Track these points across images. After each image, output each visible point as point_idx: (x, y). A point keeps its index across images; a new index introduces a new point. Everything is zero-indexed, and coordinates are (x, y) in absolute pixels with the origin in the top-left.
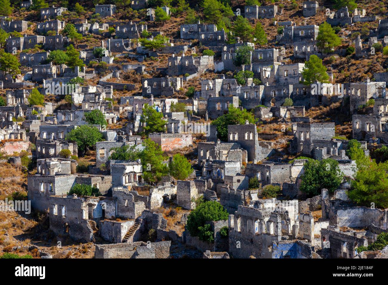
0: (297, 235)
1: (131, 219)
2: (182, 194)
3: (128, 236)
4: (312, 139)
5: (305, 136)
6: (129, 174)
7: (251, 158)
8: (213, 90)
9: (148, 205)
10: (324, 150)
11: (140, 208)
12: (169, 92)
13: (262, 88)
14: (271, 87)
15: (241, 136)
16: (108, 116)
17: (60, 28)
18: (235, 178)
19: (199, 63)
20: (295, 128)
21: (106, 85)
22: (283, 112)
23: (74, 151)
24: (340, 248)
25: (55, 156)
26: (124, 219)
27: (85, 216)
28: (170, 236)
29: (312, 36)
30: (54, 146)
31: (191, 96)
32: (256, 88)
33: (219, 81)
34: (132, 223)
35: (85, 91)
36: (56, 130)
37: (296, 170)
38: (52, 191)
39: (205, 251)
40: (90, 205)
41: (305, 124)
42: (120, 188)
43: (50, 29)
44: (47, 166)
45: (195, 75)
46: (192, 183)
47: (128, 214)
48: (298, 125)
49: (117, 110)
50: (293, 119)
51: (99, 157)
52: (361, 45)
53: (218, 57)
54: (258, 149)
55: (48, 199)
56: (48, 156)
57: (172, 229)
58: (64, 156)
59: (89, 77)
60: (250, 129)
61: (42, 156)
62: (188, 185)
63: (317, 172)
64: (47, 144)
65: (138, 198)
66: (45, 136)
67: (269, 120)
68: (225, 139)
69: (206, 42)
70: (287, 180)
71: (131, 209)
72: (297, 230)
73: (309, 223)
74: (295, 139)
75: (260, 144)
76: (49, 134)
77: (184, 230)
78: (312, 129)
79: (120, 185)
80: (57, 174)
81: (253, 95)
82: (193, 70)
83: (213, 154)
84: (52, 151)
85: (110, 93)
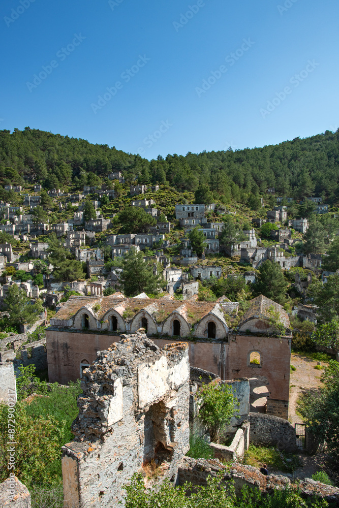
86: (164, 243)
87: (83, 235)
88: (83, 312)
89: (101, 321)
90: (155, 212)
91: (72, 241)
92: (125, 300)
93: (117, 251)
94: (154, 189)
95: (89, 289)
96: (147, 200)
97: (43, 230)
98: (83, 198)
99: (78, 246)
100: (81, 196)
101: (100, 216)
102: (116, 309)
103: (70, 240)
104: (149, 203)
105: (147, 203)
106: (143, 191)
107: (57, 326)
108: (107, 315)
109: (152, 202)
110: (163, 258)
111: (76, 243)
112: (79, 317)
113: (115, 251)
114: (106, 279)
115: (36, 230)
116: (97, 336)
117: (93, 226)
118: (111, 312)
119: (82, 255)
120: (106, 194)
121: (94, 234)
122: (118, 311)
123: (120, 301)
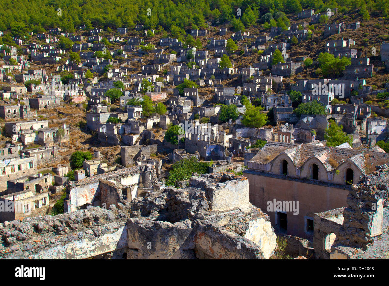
0: (218, 141)
1: (138, 134)
2: (162, 122)
3: (136, 142)
4: (224, 95)
5: (221, 94)
6: (136, 112)
7: (195, 104)
8: (177, 71)
9: (146, 127)
10: (230, 101)
11: (142, 128)
12: (155, 72)
13: (200, 70)
14: (204, 69)
15: (190, 94)
16: (125, 84)
17: (100, 40)
18: (188, 114)
19: (169, 58)
20: (216, 90)
21: (124, 69)
22: (210, 82)
23: (109, 101)
24: (238, 147)
25: (99, 103)
26: (134, 134)
27: (116, 133)
28: (157, 142)
29: (224, 45)
30: (99, 99)
31: (166, 74)
32: (198, 70)
33: (179, 67)
34: (138, 136)
35: (113, 71)
36: (100, 91)
37: (217, 110)
38: (99, 121)
39: (174, 149)
40: (118, 127)
41: (221, 88)
42: (132, 119)
43: (95, 40)
44: (96, 109)
45: (167, 64)
46: (167, 117)
47: (136, 132)
48: (218, 89)
49: (129, 81)
50: (215, 85)
51: (121, 104)
52: (247, 49)
53: (178, 55)
54: (198, 100)
55: (97, 124)
56: (96, 103)
57: (158, 139)
58: (104, 104)
59: (115, 64)
60: (195, 90)
61: (93, 104)
62: (165, 117)
63: (227, 111)
64: (95, 98)
65: (141, 124)
66: (94, 94)
67: (203, 86)
68: (182, 95)
69: (173, 47)
70: (212, 115)
71: (138, 129)
72: (218, 139)
73: (224, 135)
74: (216, 95)
75: (200, 98)
76: (96, 93)
77: (163, 139)
78: (224, 90)
79: (132, 117)
80: (101, 112)
81: (196, 74)
82: (166, 61)
83: (177, 102)
84: (98, 101)
85: (126, 72)
86: (364, 89)
87: (270, 80)
88: (282, 158)
89: (301, 168)
90: (354, 54)
91: (258, 86)
92: (326, 149)
93: (307, 98)
94: (353, 27)
95: (276, 137)
96: (345, 40)
97: (227, 74)
98: (270, 40)
99: (264, 91)
100: (268, 38)
101: (288, 60)
102: (317, 157)
103: (256, 85)
104: (348, 43)
105: (345, 44)
106: (340, 30)
107: (254, 170)
108: (308, 163)
109: (352, 43)
110: (362, 107)
111: (262, 88)
112: (278, 162)
113: (305, 98)
114: (294, 127)
115: (221, 73)
116: (296, 183)
117: (281, 70)
118: (312, 160)
119: (269, 100)
120: (295, 35)
121: (282, 78)
122: (320, 158)
123: (321, 149)
